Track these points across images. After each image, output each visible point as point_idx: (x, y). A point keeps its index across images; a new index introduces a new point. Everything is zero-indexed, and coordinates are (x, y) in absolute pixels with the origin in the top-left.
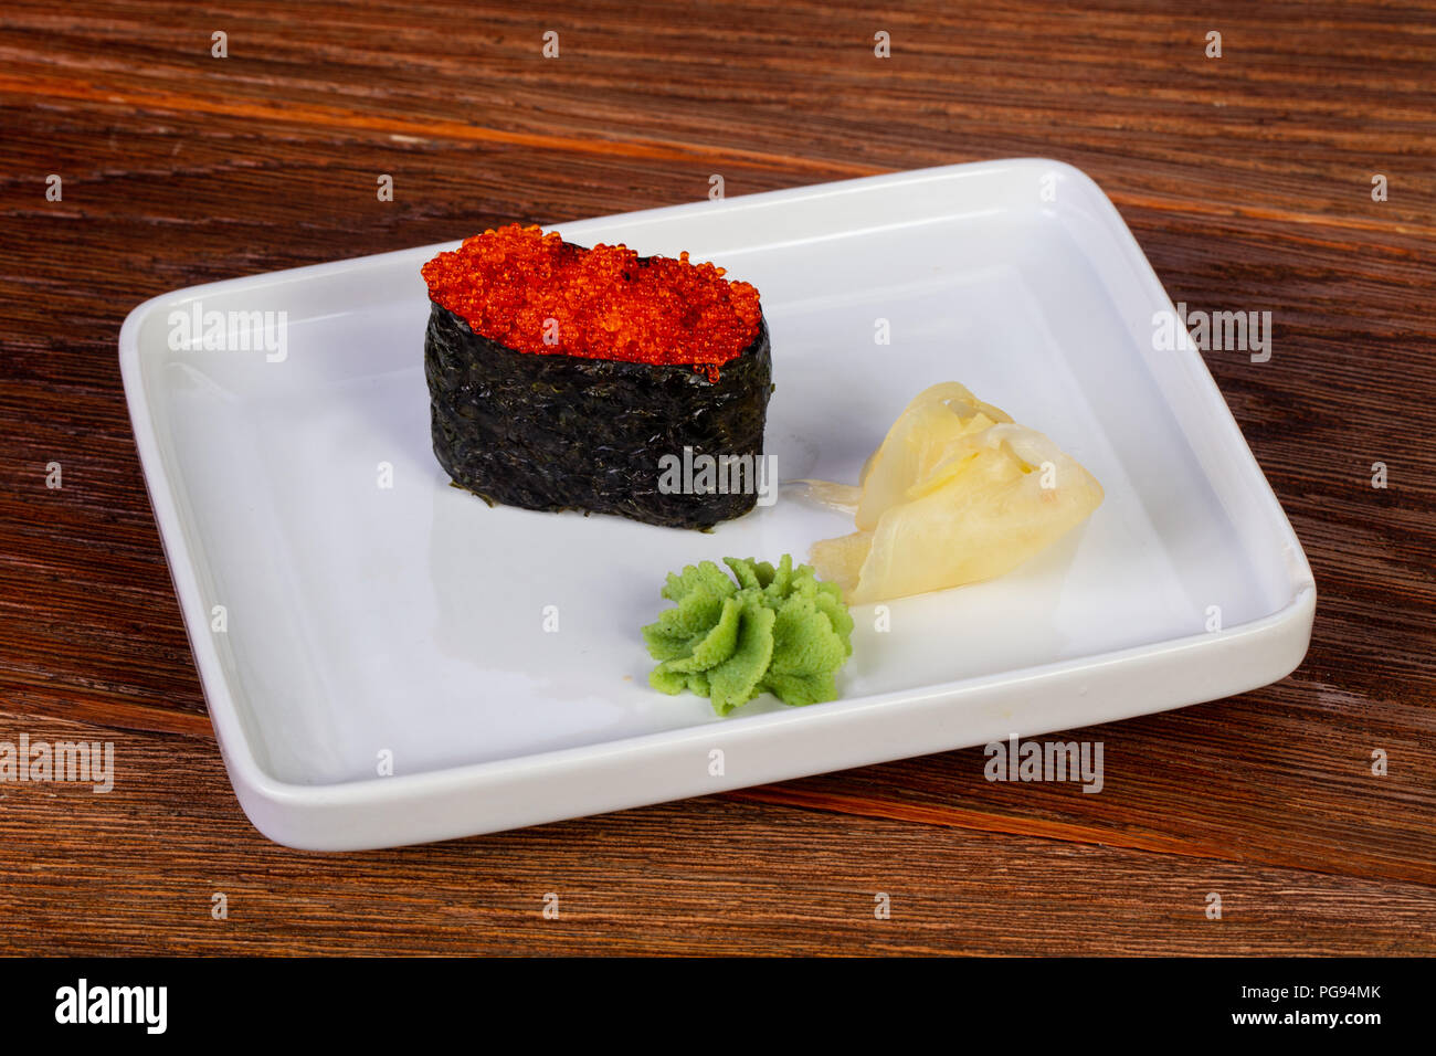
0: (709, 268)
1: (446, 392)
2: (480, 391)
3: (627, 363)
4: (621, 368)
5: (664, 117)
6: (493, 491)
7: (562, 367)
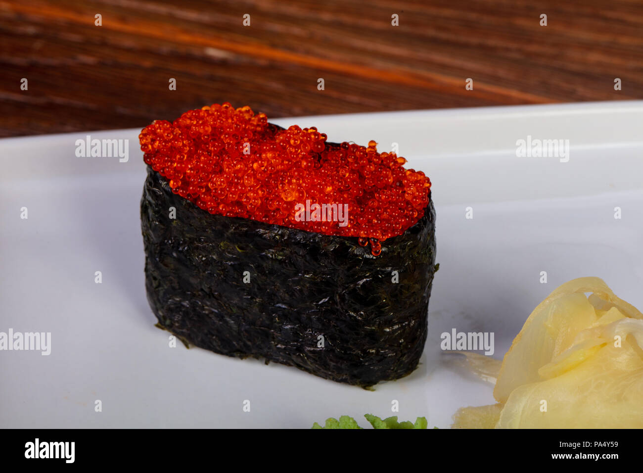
0: (392, 157)
1: (154, 244)
2: (179, 244)
3: (301, 231)
4: (295, 235)
6: (189, 335)
7: (245, 229)
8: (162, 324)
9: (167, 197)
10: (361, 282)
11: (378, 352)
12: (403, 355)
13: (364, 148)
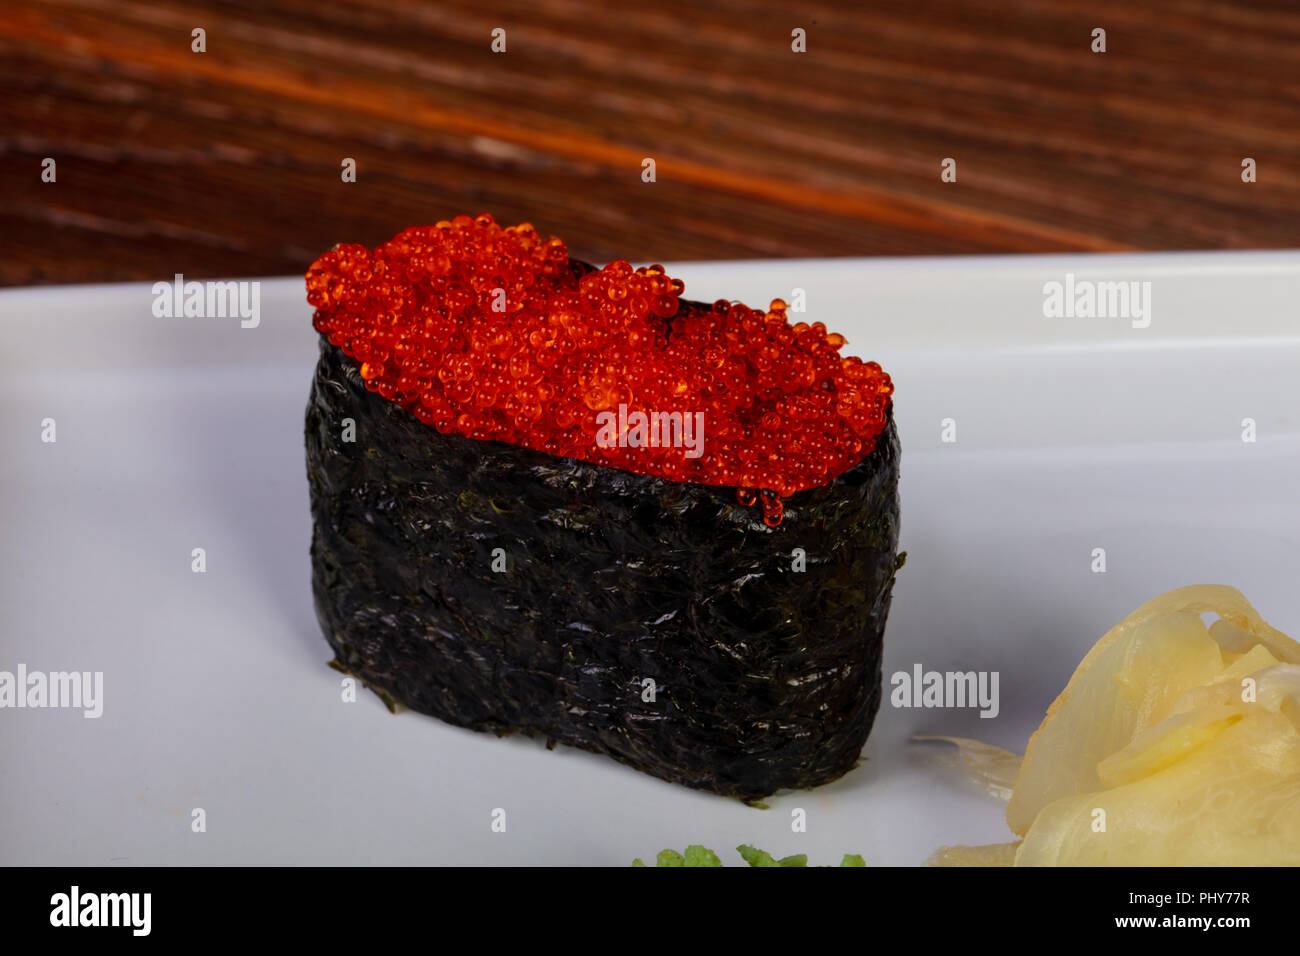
0: (817, 332)
1: (329, 496)
2: (378, 497)
3: (621, 471)
4: (610, 479)
6: (395, 684)
7: (509, 466)
8: (343, 662)
9: (356, 400)
10: (741, 582)
11: (774, 727)
12: (826, 738)
13: (759, 313)
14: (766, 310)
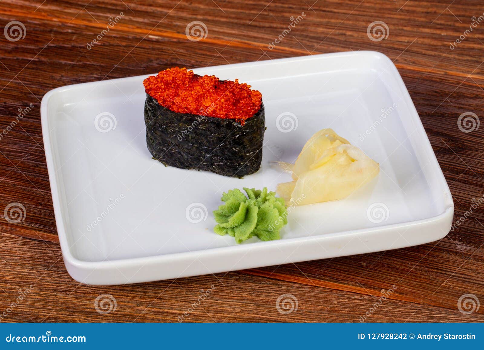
0: (245, 85)
1: (150, 125)
2: (162, 125)
3: (212, 117)
4: (210, 119)
5: (245, 33)
6: (166, 161)
7: (190, 118)
8: (155, 157)
9: (157, 107)
10: (237, 136)
11: (244, 163)
12: (254, 164)
13: (233, 82)
14: (234, 81)
